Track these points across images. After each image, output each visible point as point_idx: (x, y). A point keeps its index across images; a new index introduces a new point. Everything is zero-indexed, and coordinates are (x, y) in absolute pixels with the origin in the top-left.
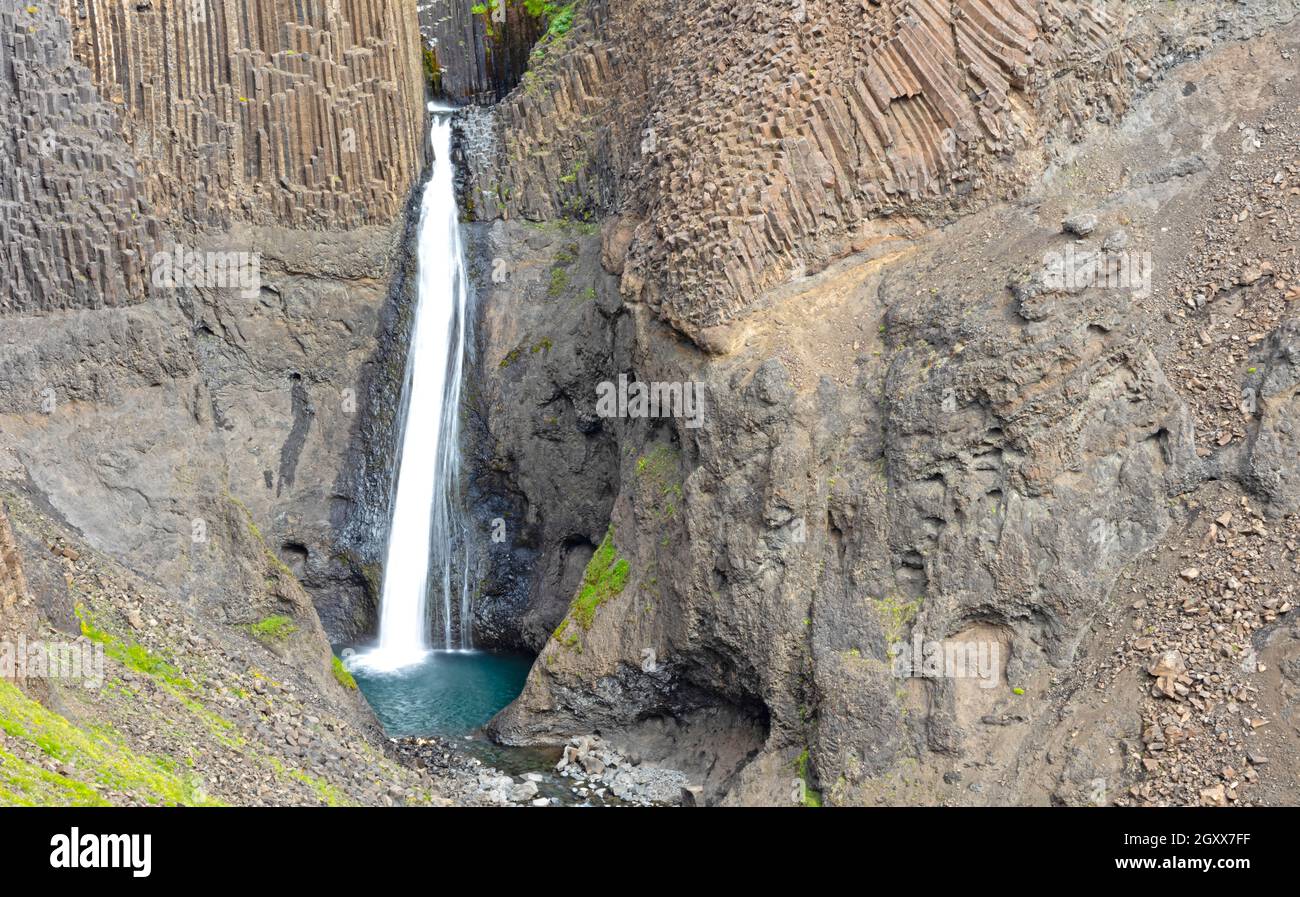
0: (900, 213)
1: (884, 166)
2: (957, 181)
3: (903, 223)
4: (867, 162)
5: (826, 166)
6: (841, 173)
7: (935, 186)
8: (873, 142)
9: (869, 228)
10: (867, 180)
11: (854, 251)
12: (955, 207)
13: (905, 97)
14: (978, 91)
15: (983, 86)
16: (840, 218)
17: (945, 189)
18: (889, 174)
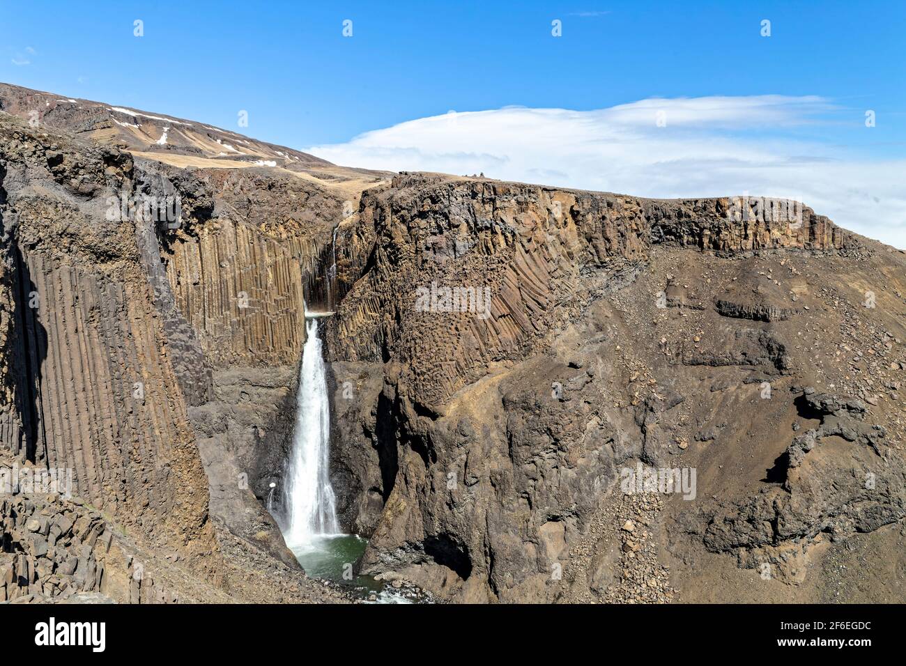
0: (504, 358)
1: (497, 341)
2: (525, 346)
3: (505, 362)
4: (491, 339)
5: (476, 341)
6: (482, 344)
7: (517, 348)
8: (494, 332)
9: (493, 364)
10: (492, 346)
11: (488, 373)
12: (525, 355)
13: (504, 316)
14: (530, 312)
15: (532, 311)
16: (482, 361)
17: (520, 349)
18: (499, 344)
